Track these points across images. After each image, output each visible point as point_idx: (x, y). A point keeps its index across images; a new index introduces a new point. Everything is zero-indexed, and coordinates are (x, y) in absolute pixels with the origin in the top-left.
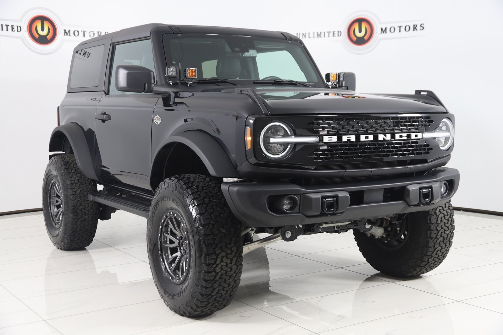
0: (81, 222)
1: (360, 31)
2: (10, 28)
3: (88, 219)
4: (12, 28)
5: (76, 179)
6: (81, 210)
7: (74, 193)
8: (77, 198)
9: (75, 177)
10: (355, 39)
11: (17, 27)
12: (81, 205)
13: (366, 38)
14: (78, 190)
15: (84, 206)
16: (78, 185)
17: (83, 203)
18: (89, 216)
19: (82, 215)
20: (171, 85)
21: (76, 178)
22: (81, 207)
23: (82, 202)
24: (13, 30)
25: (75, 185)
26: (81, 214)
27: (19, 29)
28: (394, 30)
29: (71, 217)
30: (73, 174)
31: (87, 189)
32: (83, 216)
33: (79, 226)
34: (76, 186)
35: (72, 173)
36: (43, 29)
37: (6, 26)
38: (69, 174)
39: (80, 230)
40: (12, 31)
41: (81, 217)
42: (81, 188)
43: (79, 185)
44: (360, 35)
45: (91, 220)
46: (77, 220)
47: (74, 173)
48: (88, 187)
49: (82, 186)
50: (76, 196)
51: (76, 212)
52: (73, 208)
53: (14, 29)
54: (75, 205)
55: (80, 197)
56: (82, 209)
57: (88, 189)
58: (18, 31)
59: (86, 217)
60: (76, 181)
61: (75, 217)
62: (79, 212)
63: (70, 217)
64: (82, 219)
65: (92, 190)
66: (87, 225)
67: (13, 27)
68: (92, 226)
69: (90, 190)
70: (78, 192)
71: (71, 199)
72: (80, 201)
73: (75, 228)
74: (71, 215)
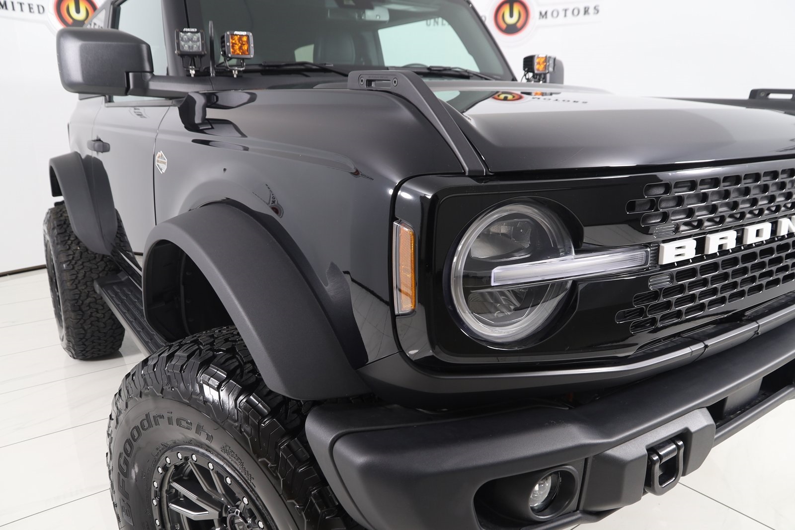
0: (91, 324)
1: (511, 15)
2: (26, 8)
3: (104, 318)
4: (30, 8)
5: (78, 252)
6: (89, 305)
7: (74, 278)
8: (79, 285)
9: (74, 248)
10: (504, 26)
11: (38, 6)
12: (88, 296)
13: (519, 25)
14: (81, 271)
15: (94, 297)
16: (80, 262)
17: (91, 293)
18: (105, 313)
19: (91, 313)
20: (192, 76)
21: (77, 249)
22: (89, 300)
23: (88, 291)
24: (32, 11)
25: (76, 263)
26: (89, 312)
27: (41, 9)
28: (555, 14)
29: (73, 317)
30: (72, 243)
31: (98, 268)
32: (93, 314)
33: (89, 331)
34: (77, 265)
35: (69, 242)
36: (78, 11)
37: (19, 5)
38: (64, 242)
39: (92, 336)
40: (30, 11)
41: (91, 316)
42: (85, 268)
43: (83, 263)
44: (511, 21)
45: (109, 319)
46: (84, 322)
47: (74, 240)
48: (99, 264)
49: (86, 264)
50: (77, 281)
51: (80, 310)
52: (74, 302)
53: (32, 8)
54: (77, 298)
55: (86, 284)
56: (90, 303)
57: (100, 269)
58: (39, 12)
59: (98, 315)
60: (76, 255)
61: (79, 317)
62: (84, 308)
63: (71, 318)
64: (92, 319)
65: (106, 269)
66: (104, 328)
67: (31, 6)
68: (114, 328)
69: (104, 270)
70: (81, 275)
71: (70, 288)
72: (86, 290)
73: (83, 334)
74: (72, 315)
